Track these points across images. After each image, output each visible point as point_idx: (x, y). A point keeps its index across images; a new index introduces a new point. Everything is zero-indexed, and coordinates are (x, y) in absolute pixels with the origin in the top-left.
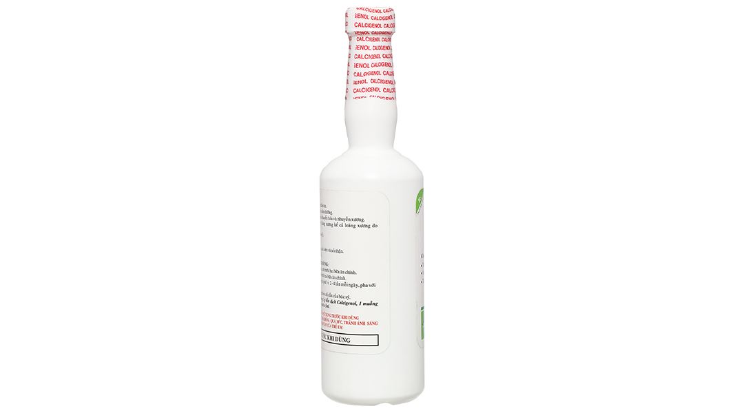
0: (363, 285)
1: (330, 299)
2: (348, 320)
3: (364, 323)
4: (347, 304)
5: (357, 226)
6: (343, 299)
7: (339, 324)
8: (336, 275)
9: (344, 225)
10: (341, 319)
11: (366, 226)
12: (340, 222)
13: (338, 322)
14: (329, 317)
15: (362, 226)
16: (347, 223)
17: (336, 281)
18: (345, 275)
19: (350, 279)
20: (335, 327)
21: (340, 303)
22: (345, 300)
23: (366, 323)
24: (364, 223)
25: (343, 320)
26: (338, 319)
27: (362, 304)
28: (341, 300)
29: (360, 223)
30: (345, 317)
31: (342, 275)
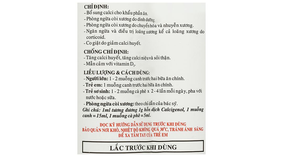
0: (191, 91)
1: (151, 107)
2: (175, 127)
3: (190, 129)
4: (173, 110)
5: (185, 32)
6: (168, 106)
7: (164, 132)
8: (160, 82)
9: (171, 31)
10: (166, 127)
11: (194, 32)
12: (166, 29)
13: (162, 129)
14: (149, 127)
15: (191, 32)
16: (175, 29)
17: (160, 88)
18: (171, 82)
19: (177, 85)
20: (158, 135)
21: (166, 110)
22: (170, 107)
23: (193, 129)
24: (192, 29)
25: (169, 127)
26: (163, 127)
27: (189, 110)
28: (166, 107)
29: (189, 29)
30: (172, 124)
31: (168, 82)
